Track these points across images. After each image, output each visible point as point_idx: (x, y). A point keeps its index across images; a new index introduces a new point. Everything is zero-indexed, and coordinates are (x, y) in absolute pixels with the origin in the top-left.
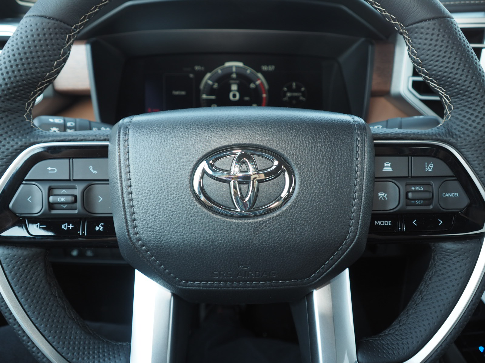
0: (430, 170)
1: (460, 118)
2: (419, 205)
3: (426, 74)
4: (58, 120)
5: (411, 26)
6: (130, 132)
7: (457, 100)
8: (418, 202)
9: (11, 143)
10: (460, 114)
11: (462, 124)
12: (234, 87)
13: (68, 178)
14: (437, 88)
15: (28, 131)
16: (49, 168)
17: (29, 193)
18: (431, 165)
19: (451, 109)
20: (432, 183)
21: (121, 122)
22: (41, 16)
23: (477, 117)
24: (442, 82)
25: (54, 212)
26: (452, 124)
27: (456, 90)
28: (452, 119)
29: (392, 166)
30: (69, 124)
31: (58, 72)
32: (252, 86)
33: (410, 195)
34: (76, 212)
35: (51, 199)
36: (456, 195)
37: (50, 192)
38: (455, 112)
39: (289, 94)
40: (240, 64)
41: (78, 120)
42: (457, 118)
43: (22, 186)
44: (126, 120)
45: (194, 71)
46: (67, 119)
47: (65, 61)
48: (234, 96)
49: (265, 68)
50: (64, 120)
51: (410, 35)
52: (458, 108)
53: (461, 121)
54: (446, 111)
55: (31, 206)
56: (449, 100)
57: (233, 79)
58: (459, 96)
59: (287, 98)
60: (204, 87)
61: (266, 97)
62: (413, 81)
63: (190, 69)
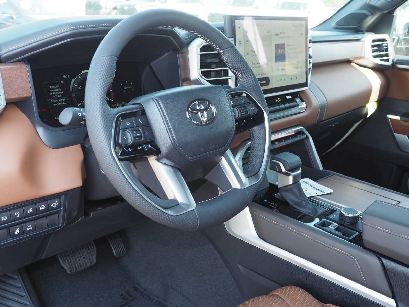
0: (243, 101)
1: (246, 81)
2: (244, 114)
3: (232, 67)
5: (224, 50)
7: (243, 75)
8: (244, 113)
10: (245, 80)
11: (247, 83)
14: (235, 71)
16: (127, 123)
18: (243, 99)
19: (242, 79)
20: (246, 105)
23: (249, 79)
24: (238, 69)
26: (244, 84)
27: (243, 71)
28: (243, 82)
29: (232, 102)
33: (242, 111)
34: (143, 140)
36: (253, 108)
38: (243, 79)
39: (125, 88)
42: (245, 82)
45: (63, 79)
51: (224, 53)
52: (244, 78)
53: (246, 82)
54: (239, 79)
56: (240, 75)
58: (244, 73)
59: (124, 90)
60: (73, 90)
61: (112, 91)
62: (202, 71)
63: (60, 78)
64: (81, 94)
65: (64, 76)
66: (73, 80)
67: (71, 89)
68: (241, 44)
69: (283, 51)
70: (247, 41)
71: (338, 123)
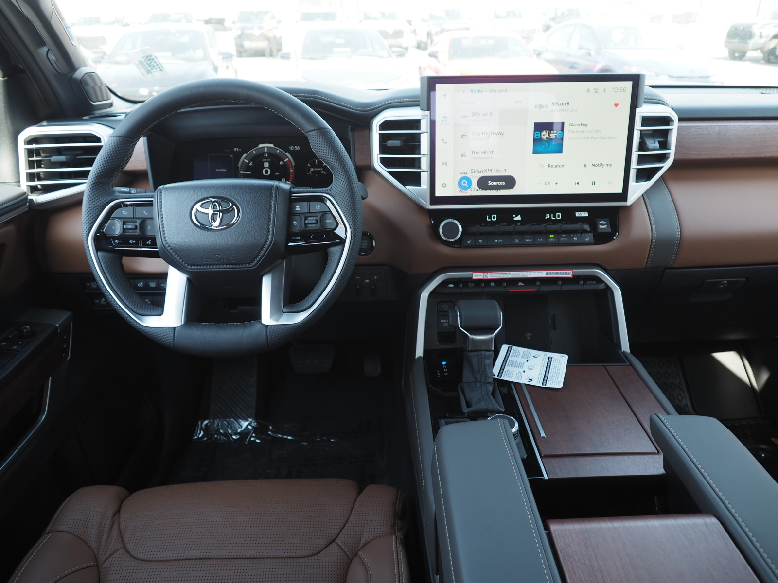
0: (318, 208)
4: (126, 189)
6: (163, 192)
8: (311, 225)
9: (105, 199)
12: (266, 165)
13: (132, 217)
15: (112, 193)
16: (123, 212)
17: (113, 224)
18: (319, 206)
20: (318, 215)
21: (159, 187)
22: (119, 136)
25: (126, 234)
29: (300, 208)
30: (132, 192)
31: (127, 163)
32: (281, 163)
33: (306, 222)
34: (137, 234)
35: (124, 227)
37: (124, 223)
39: (312, 169)
40: (272, 146)
41: (138, 189)
43: (110, 221)
44: (162, 186)
45: (233, 152)
46: (131, 189)
47: (130, 157)
48: (267, 172)
49: (291, 148)
50: (130, 190)
55: (114, 231)
57: (266, 158)
59: (310, 172)
60: (241, 165)
61: (293, 172)
62: (380, 158)
63: (230, 151)
64: (250, 173)
65: (235, 149)
66: (245, 155)
67: (239, 165)
68: (446, 120)
69: (556, 136)
70: (461, 117)
71: (744, 279)
